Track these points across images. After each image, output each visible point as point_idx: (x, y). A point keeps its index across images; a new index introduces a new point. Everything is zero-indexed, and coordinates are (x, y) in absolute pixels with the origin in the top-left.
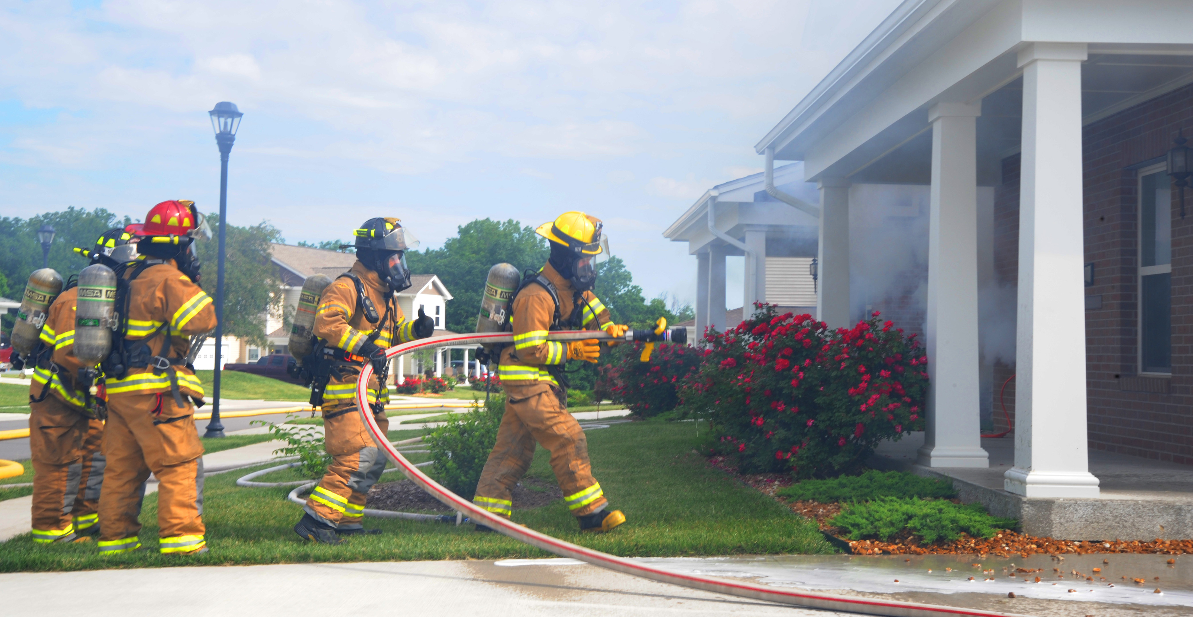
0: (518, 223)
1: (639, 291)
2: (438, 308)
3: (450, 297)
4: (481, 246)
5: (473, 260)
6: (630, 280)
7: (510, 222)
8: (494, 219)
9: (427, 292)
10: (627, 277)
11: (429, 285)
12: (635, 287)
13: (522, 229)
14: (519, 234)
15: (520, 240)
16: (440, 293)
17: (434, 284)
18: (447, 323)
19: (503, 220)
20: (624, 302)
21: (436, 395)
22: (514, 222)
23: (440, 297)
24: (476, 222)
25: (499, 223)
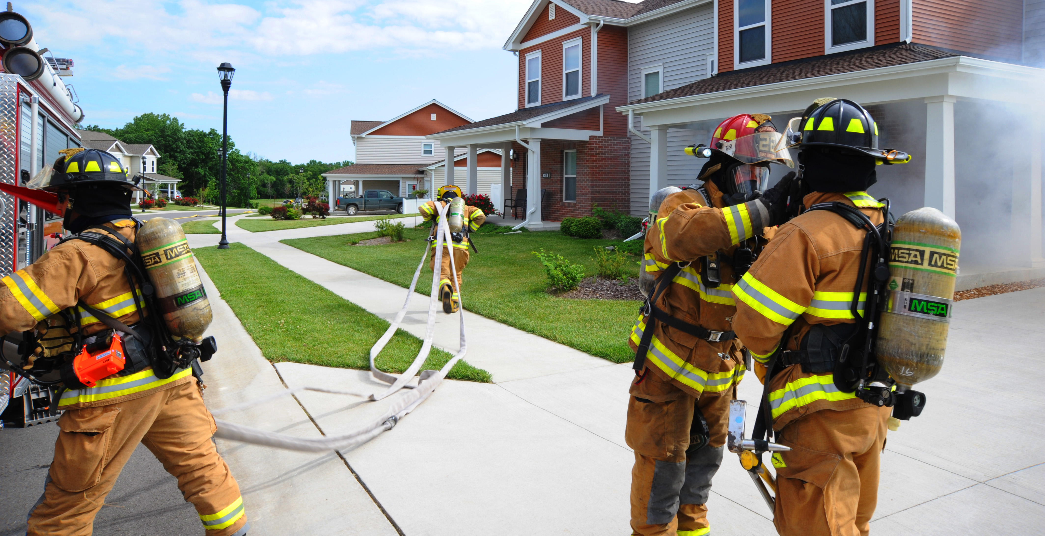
0: (169, 115)
1: (239, 152)
2: (153, 162)
3: (159, 156)
4: (149, 127)
5: (150, 135)
6: (234, 146)
7: (164, 115)
8: (155, 113)
9: (148, 154)
10: (233, 145)
11: (149, 150)
12: (236, 150)
13: (172, 119)
14: (170, 121)
15: (171, 124)
16: (154, 154)
17: (151, 149)
18: (158, 170)
19: (161, 113)
20: (232, 157)
21: (161, 209)
22: (167, 115)
23: (154, 156)
24: (145, 115)
25: (158, 115)
